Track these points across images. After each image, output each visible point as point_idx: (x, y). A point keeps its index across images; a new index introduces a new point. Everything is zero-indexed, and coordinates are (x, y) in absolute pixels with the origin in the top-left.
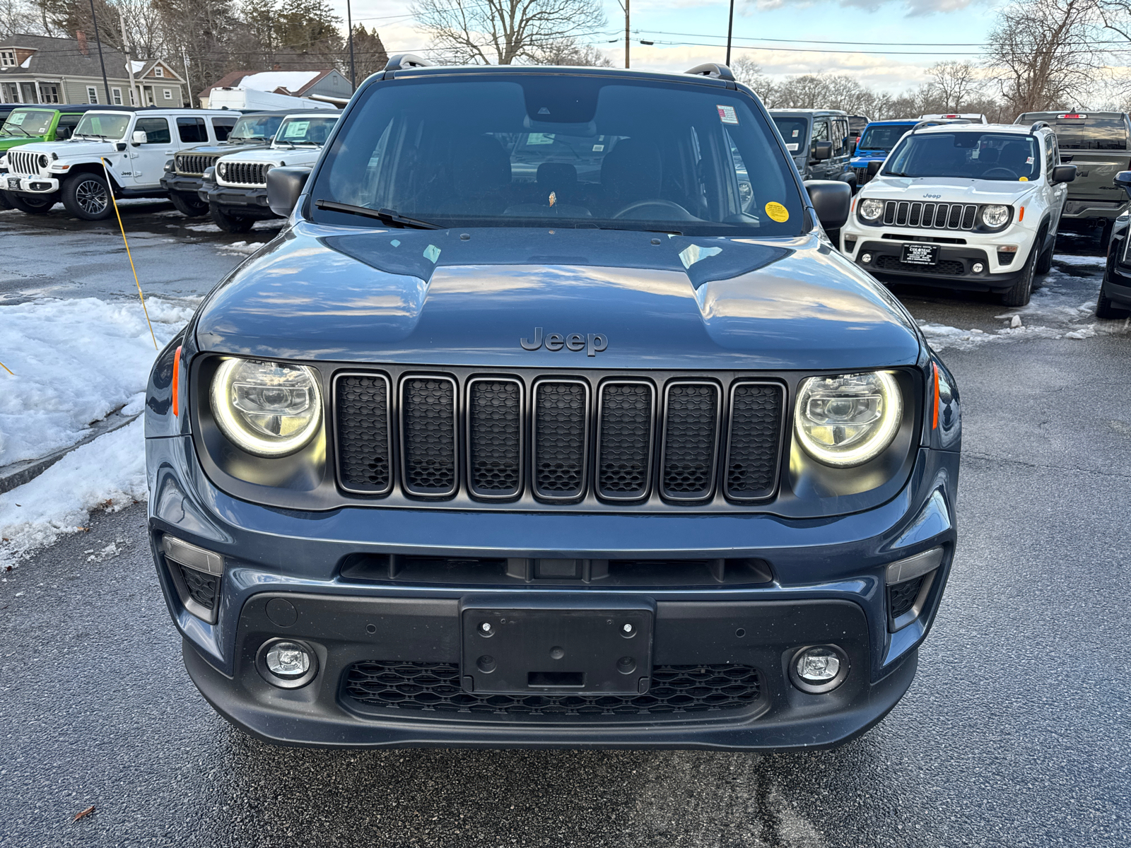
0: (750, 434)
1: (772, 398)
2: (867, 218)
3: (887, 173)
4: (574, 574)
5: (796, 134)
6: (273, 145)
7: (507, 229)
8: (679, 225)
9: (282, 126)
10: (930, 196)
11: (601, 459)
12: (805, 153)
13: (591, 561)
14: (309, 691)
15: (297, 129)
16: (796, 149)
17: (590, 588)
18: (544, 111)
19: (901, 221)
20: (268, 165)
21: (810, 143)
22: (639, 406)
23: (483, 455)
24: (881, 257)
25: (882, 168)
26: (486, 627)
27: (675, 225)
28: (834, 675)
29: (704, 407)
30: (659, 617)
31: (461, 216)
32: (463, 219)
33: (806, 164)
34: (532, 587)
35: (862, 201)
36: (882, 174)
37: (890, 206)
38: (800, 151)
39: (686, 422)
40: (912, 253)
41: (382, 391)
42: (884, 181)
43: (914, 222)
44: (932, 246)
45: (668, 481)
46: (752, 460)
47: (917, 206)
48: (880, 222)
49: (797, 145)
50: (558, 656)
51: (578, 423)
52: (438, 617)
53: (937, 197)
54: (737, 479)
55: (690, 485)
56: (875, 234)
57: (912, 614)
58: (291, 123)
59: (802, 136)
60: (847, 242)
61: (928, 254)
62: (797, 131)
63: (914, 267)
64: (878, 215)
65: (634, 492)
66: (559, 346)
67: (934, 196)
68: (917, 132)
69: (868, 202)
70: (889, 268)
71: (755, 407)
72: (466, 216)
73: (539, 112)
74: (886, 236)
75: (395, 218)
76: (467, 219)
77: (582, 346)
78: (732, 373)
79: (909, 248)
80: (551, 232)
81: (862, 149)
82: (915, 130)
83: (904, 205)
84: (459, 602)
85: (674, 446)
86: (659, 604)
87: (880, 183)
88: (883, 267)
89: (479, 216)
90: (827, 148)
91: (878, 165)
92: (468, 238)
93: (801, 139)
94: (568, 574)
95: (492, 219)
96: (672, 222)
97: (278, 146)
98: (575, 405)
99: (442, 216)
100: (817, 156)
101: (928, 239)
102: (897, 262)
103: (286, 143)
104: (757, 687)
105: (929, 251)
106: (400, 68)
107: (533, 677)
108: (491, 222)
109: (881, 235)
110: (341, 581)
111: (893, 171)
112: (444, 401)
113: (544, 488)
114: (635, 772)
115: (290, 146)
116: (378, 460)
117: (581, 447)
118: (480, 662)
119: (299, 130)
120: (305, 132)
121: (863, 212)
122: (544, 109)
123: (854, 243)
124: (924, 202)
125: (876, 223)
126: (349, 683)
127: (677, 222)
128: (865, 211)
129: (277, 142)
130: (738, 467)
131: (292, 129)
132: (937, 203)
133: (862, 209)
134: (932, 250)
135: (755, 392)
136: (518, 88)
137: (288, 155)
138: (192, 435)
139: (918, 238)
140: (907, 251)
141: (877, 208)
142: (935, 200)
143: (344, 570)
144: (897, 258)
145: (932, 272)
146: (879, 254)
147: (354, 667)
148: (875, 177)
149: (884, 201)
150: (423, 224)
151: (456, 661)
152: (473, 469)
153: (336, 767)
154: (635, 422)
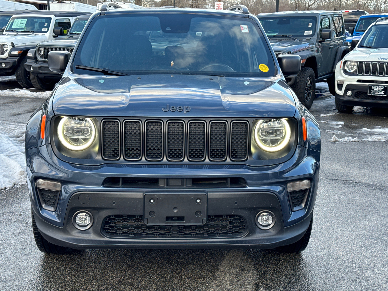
0: (238, 139)
1: (245, 127)
2: (348, 71)
3: (361, 46)
4: (181, 185)
5: (310, 25)
6: (5, 32)
7: (155, 75)
8: (223, 73)
9: (10, 21)
10: (382, 59)
11: (189, 147)
12: (316, 36)
13: (186, 179)
14: (91, 230)
15: (19, 23)
16: (311, 34)
17: (186, 188)
18: (168, 29)
19: (367, 73)
20: (4, 45)
21: (318, 30)
22: (201, 129)
23: (150, 146)
24: (357, 92)
25: (359, 43)
26: (152, 201)
27: (222, 73)
28: (271, 223)
29: (222, 129)
30: (209, 197)
31: (136, 71)
32: (137, 72)
33: (317, 42)
34: (167, 188)
35: (345, 62)
36: (358, 47)
37: (360, 64)
38: (313, 34)
39: (217, 134)
40: (373, 90)
41: (117, 125)
42: (360, 51)
43: (374, 73)
44: (384, 86)
45: (211, 155)
46: (239, 147)
47: (375, 64)
48: (355, 73)
49: (311, 31)
50: (176, 211)
51: (181, 135)
52: (136, 198)
53: (386, 59)
54: (234, 154)
55: (219, 156)
56: (353, 80)
57: (301, 207)
58: (16, 20)
59: (314, 26)
60: (338, 85)
61: (382, 90)
62: (311, 24)
63: (375, 97)
64: (354, 70)
65: (201, 158)
66: (175, 110)
67: (384, 59)
68: (377, 23)
69: (349, 63)
70: (362, 98)
71: (239, 129)
72: (138, 71)
73: (166, 29)
74: (359, 81)
75: (109, 72)
76: (138, 72)
77: (182, 110)
78: (231, 118)
79: (371, 87)
80: (172, 76)
81: (357, 31)
82: (376, 22)
83: (368, 64)
84: (143, 193)
85: (213, 142)
86: (209, 193)
87: (357, 52)
88: (358, 98)
89: (143, 71)
90: (328, 33)
91: (357, 42)
92: (140, 78)
93: (314, 28)
94: (179, 185)
95: (148, 72)
96: (220, 72)
97: (7, 33)
98: (180, 129)
99: (128, 71)
100: (323, 38)
101: (382, 82)
102: (366, 95)
103: (12, 31)
104: (244, 226)
105: (383, 89)
106: (107, 10)
107: (168, 219)
108: (148, 73)
109: (356, 80)
110: (104, 187)
111: (365, 45)
112: (137, 128)
113: (171, 157)
114: (207, 285)
115: (15, 33)
116: (115, 149)
117: (183, 143)
118: (150, 213)
119: (21, 23)
120: (24, 25)
121: (346, 68)
122: (168, 28)
123: (342, 85)
124: (379, 62)
125: (353, 74)
126: (105, 226)
127: (222, 72)
128: (347, 67)
129: (7, 31)
130: (235, 150)
131: (16, 23)
132: (386, 62)
133: (346, 66)
134: (385, 88)
135: (239, 124)
136: (158, 19)
137: (14, 39)
138: (51, 144)
139: (376, 82)
140: (371, 89)
141: (355, 65)
142: (384, 61)
143: (105, 184)
144: (366, 93)
145: (386, 100)
146: (356, 91)
147: (107, 220)
148: (355, 49)
149: (357, 62)
150: (121, 74)
151: (142, 214)
152: (147, 151)
153: (89, 285)
154: (200, 134)
